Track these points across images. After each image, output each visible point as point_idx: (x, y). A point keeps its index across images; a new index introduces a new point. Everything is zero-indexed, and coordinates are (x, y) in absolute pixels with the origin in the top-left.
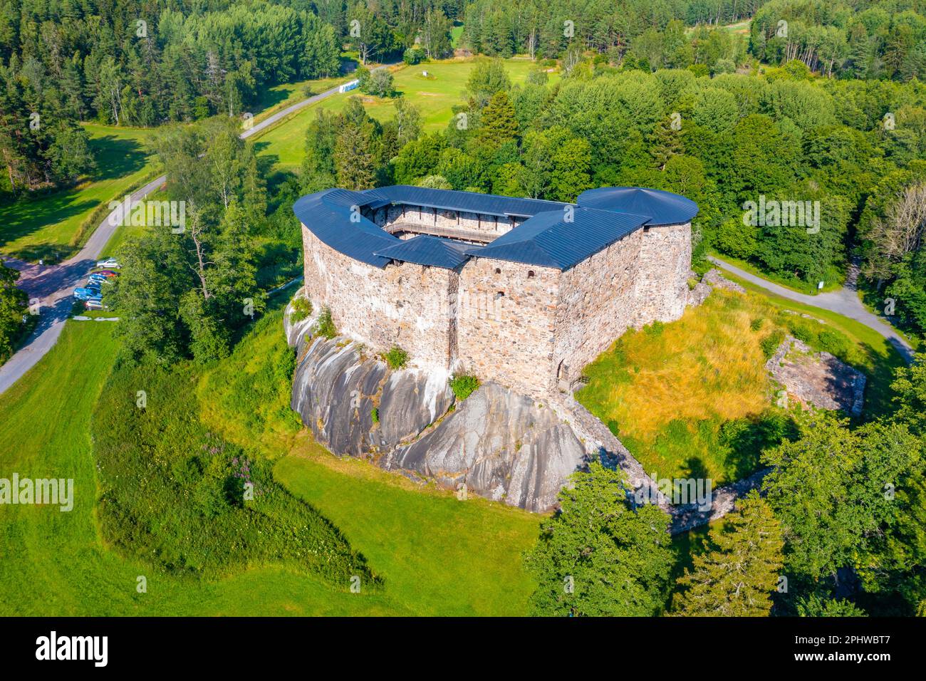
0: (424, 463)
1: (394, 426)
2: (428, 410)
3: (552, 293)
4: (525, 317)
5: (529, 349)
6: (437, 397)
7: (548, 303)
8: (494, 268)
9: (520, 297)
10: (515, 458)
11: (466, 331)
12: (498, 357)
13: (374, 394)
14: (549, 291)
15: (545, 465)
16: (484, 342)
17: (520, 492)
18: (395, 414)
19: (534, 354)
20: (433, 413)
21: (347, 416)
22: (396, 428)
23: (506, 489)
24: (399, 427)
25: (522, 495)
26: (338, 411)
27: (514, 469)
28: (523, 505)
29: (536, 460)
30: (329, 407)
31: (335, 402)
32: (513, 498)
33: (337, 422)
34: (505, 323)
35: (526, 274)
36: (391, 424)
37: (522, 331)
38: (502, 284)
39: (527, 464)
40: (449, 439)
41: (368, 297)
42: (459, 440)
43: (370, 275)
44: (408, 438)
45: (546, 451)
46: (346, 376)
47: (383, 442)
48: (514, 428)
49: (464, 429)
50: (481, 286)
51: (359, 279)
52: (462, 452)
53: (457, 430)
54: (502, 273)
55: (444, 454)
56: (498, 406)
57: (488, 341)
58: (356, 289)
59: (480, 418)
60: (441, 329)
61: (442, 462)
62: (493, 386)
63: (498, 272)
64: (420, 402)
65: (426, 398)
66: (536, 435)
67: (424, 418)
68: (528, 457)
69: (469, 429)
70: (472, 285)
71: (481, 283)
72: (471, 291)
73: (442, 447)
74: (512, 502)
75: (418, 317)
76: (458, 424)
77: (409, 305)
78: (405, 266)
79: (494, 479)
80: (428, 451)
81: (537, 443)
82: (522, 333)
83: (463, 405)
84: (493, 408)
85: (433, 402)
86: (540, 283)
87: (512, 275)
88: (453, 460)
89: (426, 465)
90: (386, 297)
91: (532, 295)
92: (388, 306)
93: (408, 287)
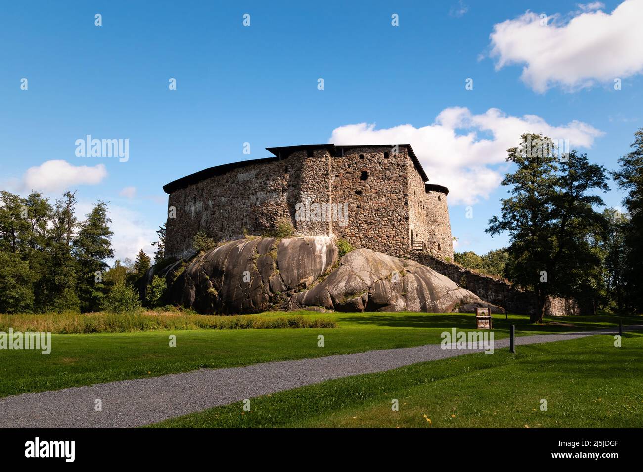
0: (327, 293)
1: (293, 270)
2: (321, 257)
3: (403, 166)
4: (385, 188)
6: (327, 247)
7: (401, 174)
8: (358, 155)
9: (380, 173)
10: (404, 281)
13: (270, 251)
14: (401, 164)
15: (431, 282)
16: (354, 216)
17: (418, 300)
18: (293, 259)
19: (394, 217)
20: (324, 260)
22: (295, 271)
23: (406, 302)
24: (298, 269)
25: (420, 302)
26: (235, 273)
27: (406, 287)
28: (424, 308)
29: (421, 280)
32: (414, 306)
33: (235, 282)
34: (370, 196)
35: (383, 155)
36: (290, 269)
37: (383, 199)
38: (364, 166)
39: (416, 282)
40: (342, 278)
41: (253, 194)
42: (353, 276)
43: (257, 175)
44: (306, 281)
45: (426, 276)
46: (238, 248)
47: (284, 287)
48: (394, 266)
49: (353, 271)
50: (349, 170)
51: (245, 183)
52: (359, 280)
53: (347, 273)
54: (364, 157)
55: (342, 285)
56: (374, 259)
57: (357, 214)
58: (241, 194)
59: (363, 265)
60: (323, 199)
61: (344, 288)
62: (365, 249)
63: (362, 157)
64: (314, 250)
65: (318, 248)
66: (413, 269)
67: (317, 264)
68: (414, 279)
69: (356, 271)
70: (342, 171)
71: (349, 167)
72: (341, 175)
73: (340, 282)
74: (414, 309)
75: (303, 193)
76: (346, 270)
77: (294, 188)
78: (290, 157)
79: (394, 293)
80: (327, 288)
81: (416, 273)
82: (383, 201)
83: (346, 261)
84: (371, 260)
85: (325, 250)
86: (394, 160)
87: (373, 157)
88: (354, 284)
89: (329, 295)
90: (271, 188)
91: (388, 170)
92: (274, 194)
93: (293, 173)
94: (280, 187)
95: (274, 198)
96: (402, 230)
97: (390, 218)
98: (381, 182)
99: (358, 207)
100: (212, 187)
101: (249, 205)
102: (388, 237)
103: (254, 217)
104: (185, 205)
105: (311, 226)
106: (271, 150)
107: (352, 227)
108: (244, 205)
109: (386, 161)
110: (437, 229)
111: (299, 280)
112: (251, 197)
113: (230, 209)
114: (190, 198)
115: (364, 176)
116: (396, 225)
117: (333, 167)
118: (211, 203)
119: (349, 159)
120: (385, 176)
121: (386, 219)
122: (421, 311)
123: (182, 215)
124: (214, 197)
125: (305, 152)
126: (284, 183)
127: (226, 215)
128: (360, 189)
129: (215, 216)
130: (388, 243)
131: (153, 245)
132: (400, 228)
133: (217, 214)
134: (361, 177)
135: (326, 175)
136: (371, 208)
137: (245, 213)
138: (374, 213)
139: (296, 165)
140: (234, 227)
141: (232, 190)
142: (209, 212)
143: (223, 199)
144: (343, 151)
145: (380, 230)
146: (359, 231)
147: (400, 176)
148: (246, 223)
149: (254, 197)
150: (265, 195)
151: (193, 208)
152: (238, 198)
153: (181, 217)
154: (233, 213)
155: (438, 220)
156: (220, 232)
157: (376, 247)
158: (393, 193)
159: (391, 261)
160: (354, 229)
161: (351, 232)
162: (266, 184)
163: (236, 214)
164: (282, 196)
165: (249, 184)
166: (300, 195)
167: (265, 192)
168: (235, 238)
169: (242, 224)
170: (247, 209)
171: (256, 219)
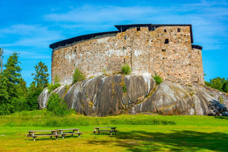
0: (153, 105)
1: (134, 93)
2: (148, 85)
3: (188, 36)
4: (178, 48)
5: (181, 62)
6: (150, 80)
7: (187, 40)
8: (163, 30)
9: (175, 40)
10: (193, 99)
11: (153, 60)
12: (167, 68)
13: (120, 82)
14: (187, 35)
15: (207, 100)
16: (161, 63)
17: (201, 109)
18: (134, 87)
19: (183, 64)
20: (149, 87)
21: (108, 93)
22: (135, 93)
23: (195, 110)
24: (137, 92)
25: (203, 110)
26: (102, 94)
27: (194, 102)
28: (205, 114)
29: (201, 98)
30: (96, 95)
31: (100, 91)
32: (200, 112)
33: (103, 99)
34: (170, 52)
35: (177, 30)
36: (133, 92)
37: (177, 54)
38: (167, 36)
39: (199, 99)
40: (160, 97)
41: (107, 51)
42: (165, 96)
43: (109, 40)
44: (141, 98)
45: (203, 96)
46: (102, 80)
47: (130, 102)
48: (185, 91)
49: (165, 93)
50: (159, 38)
51: (102, 45)
52: (170, 98)
53: (162, 94)
54: (167, 31)
55: (161, 100)
56: (174, 86)
57: (163, 62)
58: (100, 50)
59: (169, 90)
60: (146, 54)
61: (162, 103)
62: (168, 81)
63: (165, 31)
64: (144, 82)
65: (146, 80)
66: (195, 92)
67: (146, 89)
68: (197, 98)
69: (167, 93)
70: (155, 38)
71: (158, 37)
72: (154, 41)
73: (159, 99)
74: (200, 114)
75: (135, 51)
76: (161, 93)
77: (130, 48)
78: (127, 30)
79: (189, 106)
80: (152, 102)
81: (197, 94)
82: (177, 55)
83: (159, 87)
84: (172, 87)
85: (149, 82)
86: (183, 33)
87: (171, 31)
88: (167, 101)
89: (154, 106)
90: (117, 47)
91: (180, 38)
92: (119, 51)
93: (129, 39)
94: (122, 47)
95: (119, 53)
96: (188, 71)
97: (181, 64)
98: (176, 45)
99: (163, 58)
100: (82, 46)
101: (104, 56)
102: (180, 75)
103: (108, 63)
104: (64, 55)
105: (140, 69)
106: (117, 26)
107: (160, 69)
108: (101, 56)
109: (179, 33)
110: (197, 70)
111: (137, 98)
112: (105, 52)
113: (93, 58)
114: (67, 51)
115: (167, 41)
116: (184, 68)
117: (150, 36)
118: (81, 55)
119: (158, 32)
120: (178, 41)
121: (179, 65)
122: (204, 115)
123: (63, 60)
124: (83, 51)
125: (136, 28)
126: (124, 45)
127: (91, 62)
128: (164, 49)
129: (84, 62)
130: (180, 78)
131: (32, 75)
132: (186, 70)
133: (85, 61)
134: (165, 42)
135: (148, 41)
136: (170, 59)
137: (102, 61)
138: (172, 61)
139: (131, 35)
140: (95, 68)
141: (94, 48)
142: (80, 60)
144: (155, 27)
145: (175, 71)
146: (164, 71)
147: (186, 42)
148: (103, 66)
149: (107, 52)
150: (113, 51)
151: (70, 58)
152: (98, 52)
153: (62, 62)
154: (95, 61)
155: (198, 64)
156: (88, 71)
157: (174, 80)
158: (182, 51)
159: (183, 88)
160: (162, 70)
161: (160, 72)
162: (114, 45)
163: (96, 61)
164: (124, 52)
165: (104, 45)
166: (133, 51)
167: (114, 49)
168: (96, 74)
169: (101, 67)
170: (103, 58)
171: (109, 64)
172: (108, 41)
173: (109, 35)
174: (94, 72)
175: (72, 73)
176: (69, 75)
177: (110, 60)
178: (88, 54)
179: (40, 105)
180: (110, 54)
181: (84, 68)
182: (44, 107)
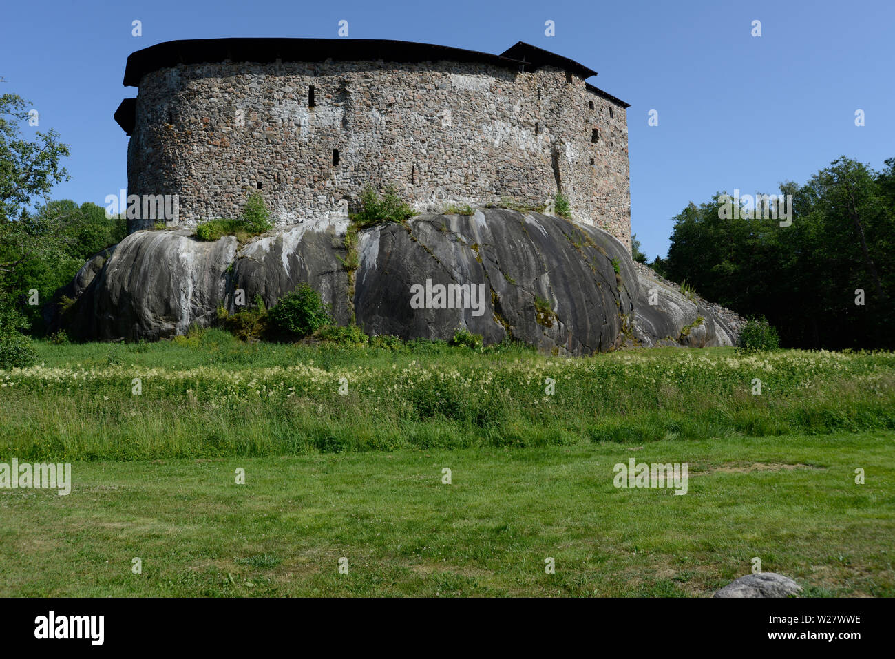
3: (624, 135)
4: (612, 162)
5: (617, 203)
9: (608, 137)
14: (623, 131)
30: (546, 276)
34: (600, 169)
35: (609, 111)
37: (611, 179)
38: (594, 120)
41: (488, 123)
43: (495, 87)
47: (631, 306)
54: (594, 107)
57: (591, 195)
63: (591, 105)
75: (566, 143)
77: (548, 130)
78: (541, 71)
86: (618, 123)
87: (601, 110)
90: (519, 119)
91: (614, 135)
92: (524, 132)
93: (546, 102)
94: (533, 122)
95: (524, 139)
97: (617, 208)
98: (609, 152)
99: (591, 183)
100: (381, 83)
101: (480, 141)
103: (493, 169)
104: (269, 104)
108: (470, 139)
109: (611, 121)
112: (484, 126)
113: (433, 140)
114: (288, 89)
115: (595, 136)
118: (378, 117)
120: (612, 144)
121: (614, 209)
124: (389, 105)
125: (563, 73)
126: (537, 117)
127: (425, 152)
128: (592, 156)
129: (392, 147)
133: (399, 145)
134: (592, 137)
136: (602, 189)
137: (472, 157)
138: (604, 197)
139: (551, 90)
140: (446, 179)
141: (438, 103)
142: (374, 136)
143: (414, 116)
147: (623, 149)
148: (477, 175)
149: (490, 128)
150: (508, 131)
151: (304, 118)
156: (411, 185)
158: (619, 173)
162: (510, 109)
163: (449, 153)
164: (536, 140)
165: (479, 101)
166: (562, 144)
167: (510, 125)
168: (451, 202)
169: (466, 177)
170: (476, 148)
171: (498, 172)
172: (492, 90)
173: (493, 71)
174: (444, 193)
175: (329, 184)
176: (307, 189)
177: (500, 158)
178: (413, 118)
179: (150, 314)
180: (499, 137)
181: (397, 172)
182: (186, 321)
